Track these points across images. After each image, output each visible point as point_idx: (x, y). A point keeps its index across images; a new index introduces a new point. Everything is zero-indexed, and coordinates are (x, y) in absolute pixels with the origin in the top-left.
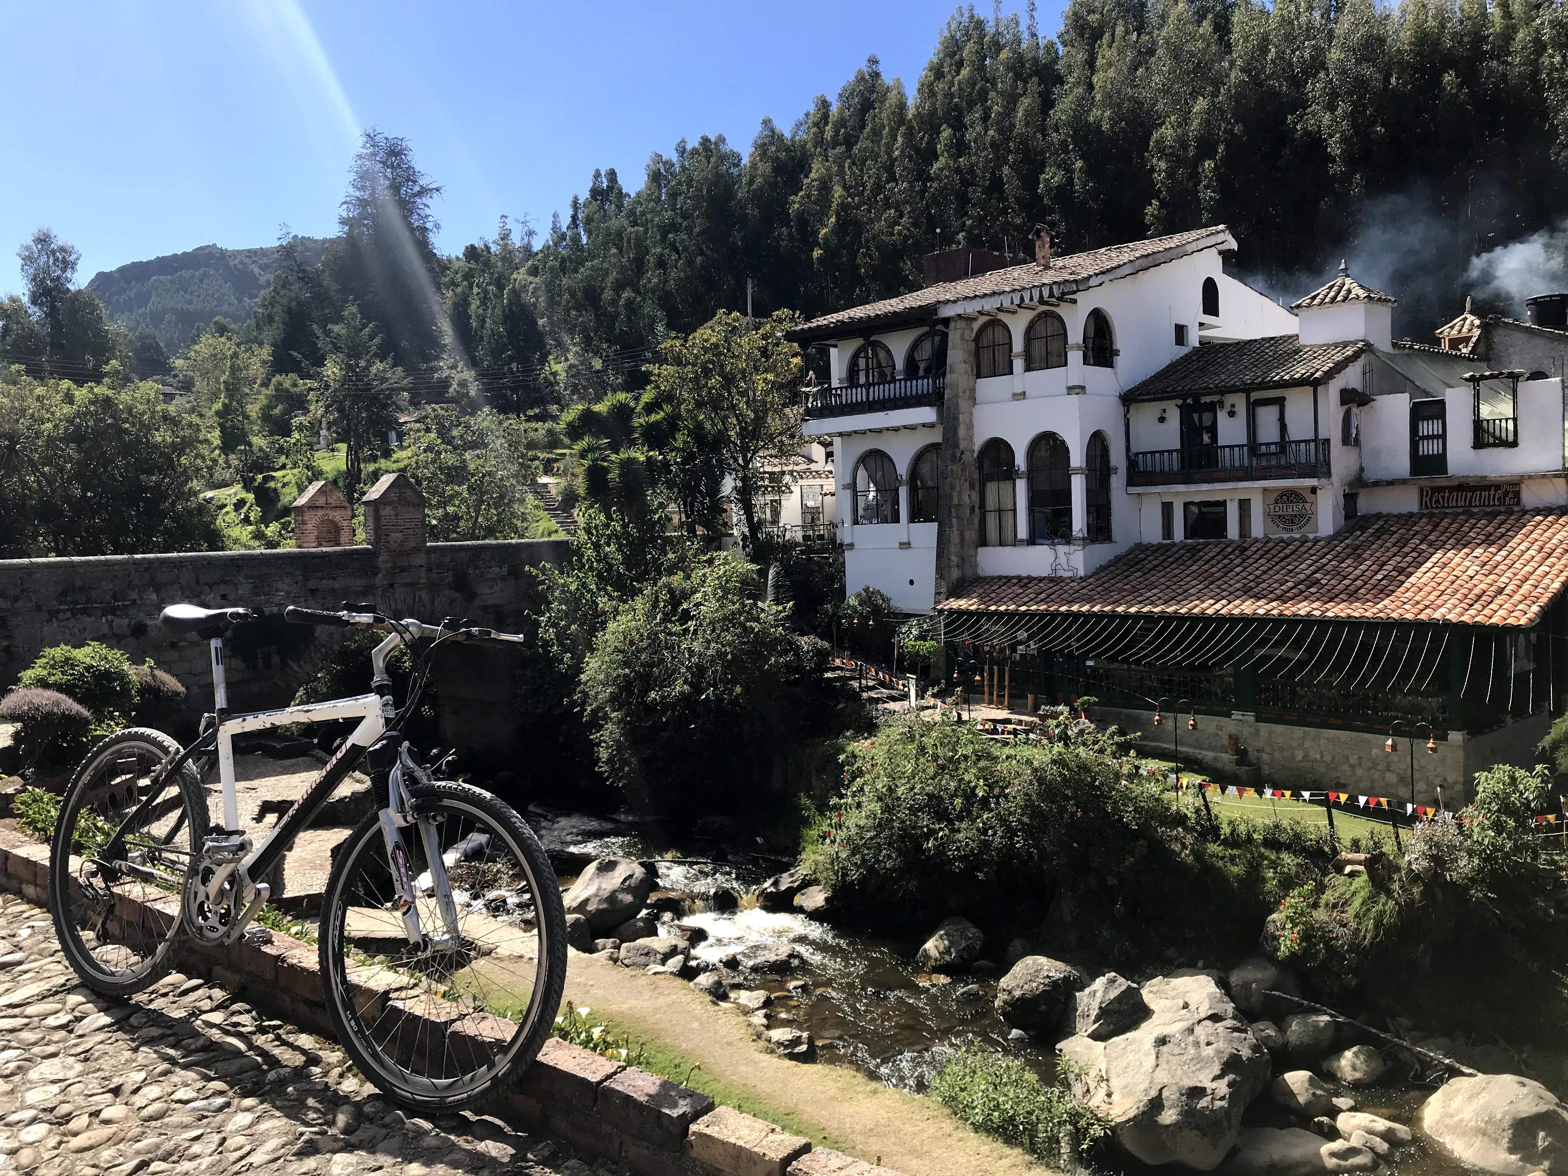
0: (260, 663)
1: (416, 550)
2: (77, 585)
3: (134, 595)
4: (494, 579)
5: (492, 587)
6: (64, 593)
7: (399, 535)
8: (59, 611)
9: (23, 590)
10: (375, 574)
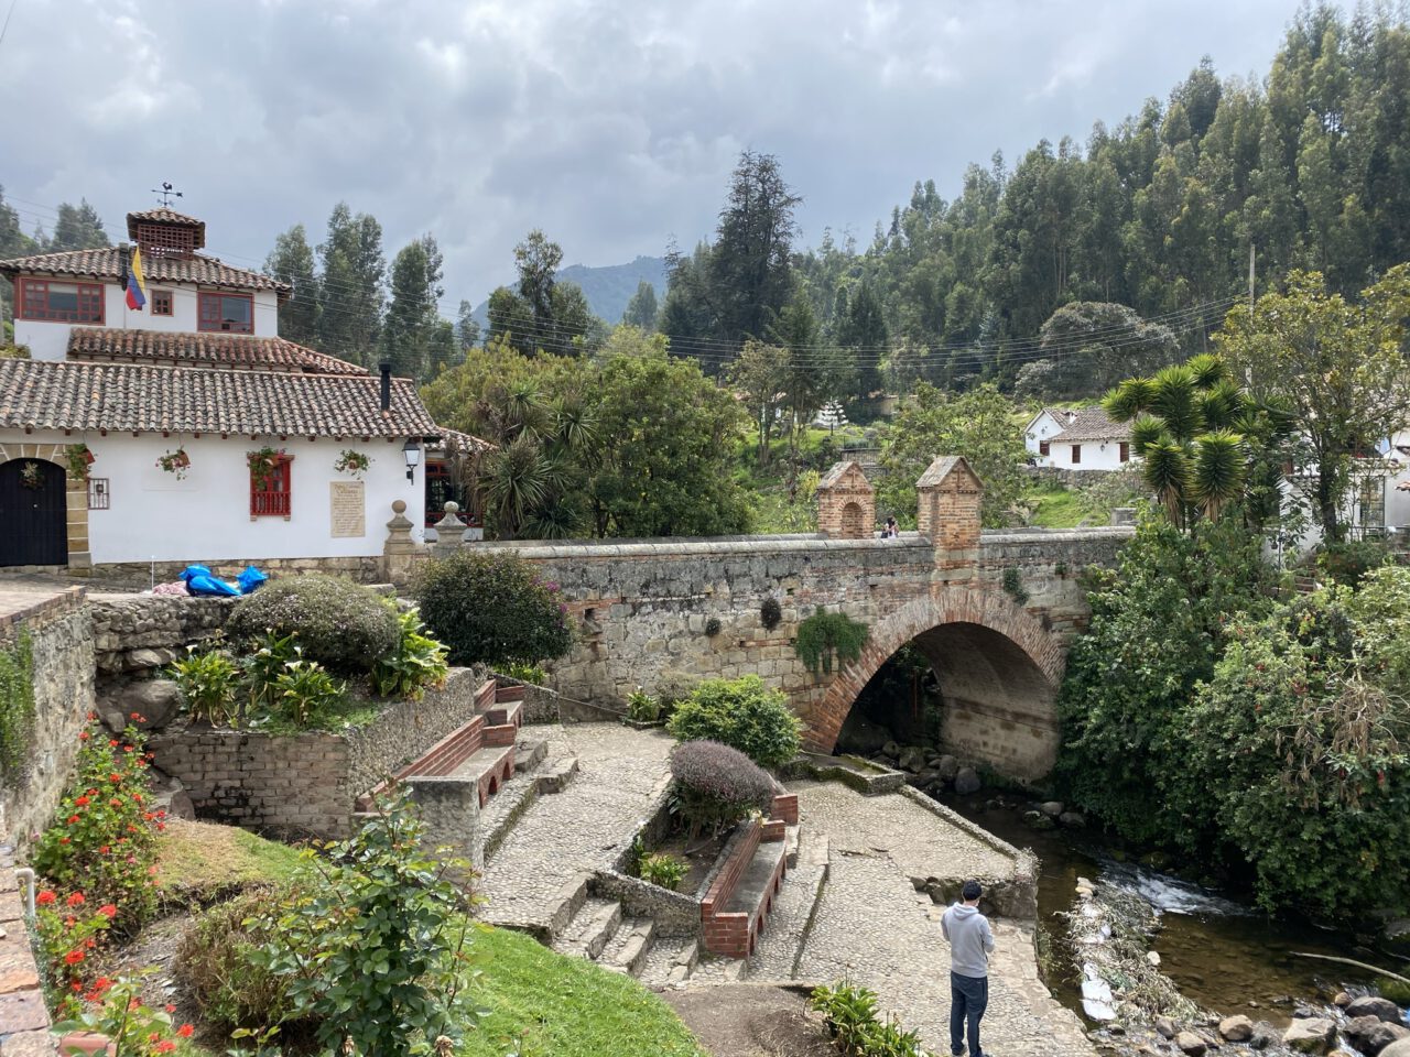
0: (821, 669)
1: (971, 543)
2: (659, 576)
3: (709, 588)
4: (1042, 579)
5: (1039, 587)
6: (646, 585)
7: (955, 526)
8: (642, 604)
9: (611, 580)
10: (930, 570)
